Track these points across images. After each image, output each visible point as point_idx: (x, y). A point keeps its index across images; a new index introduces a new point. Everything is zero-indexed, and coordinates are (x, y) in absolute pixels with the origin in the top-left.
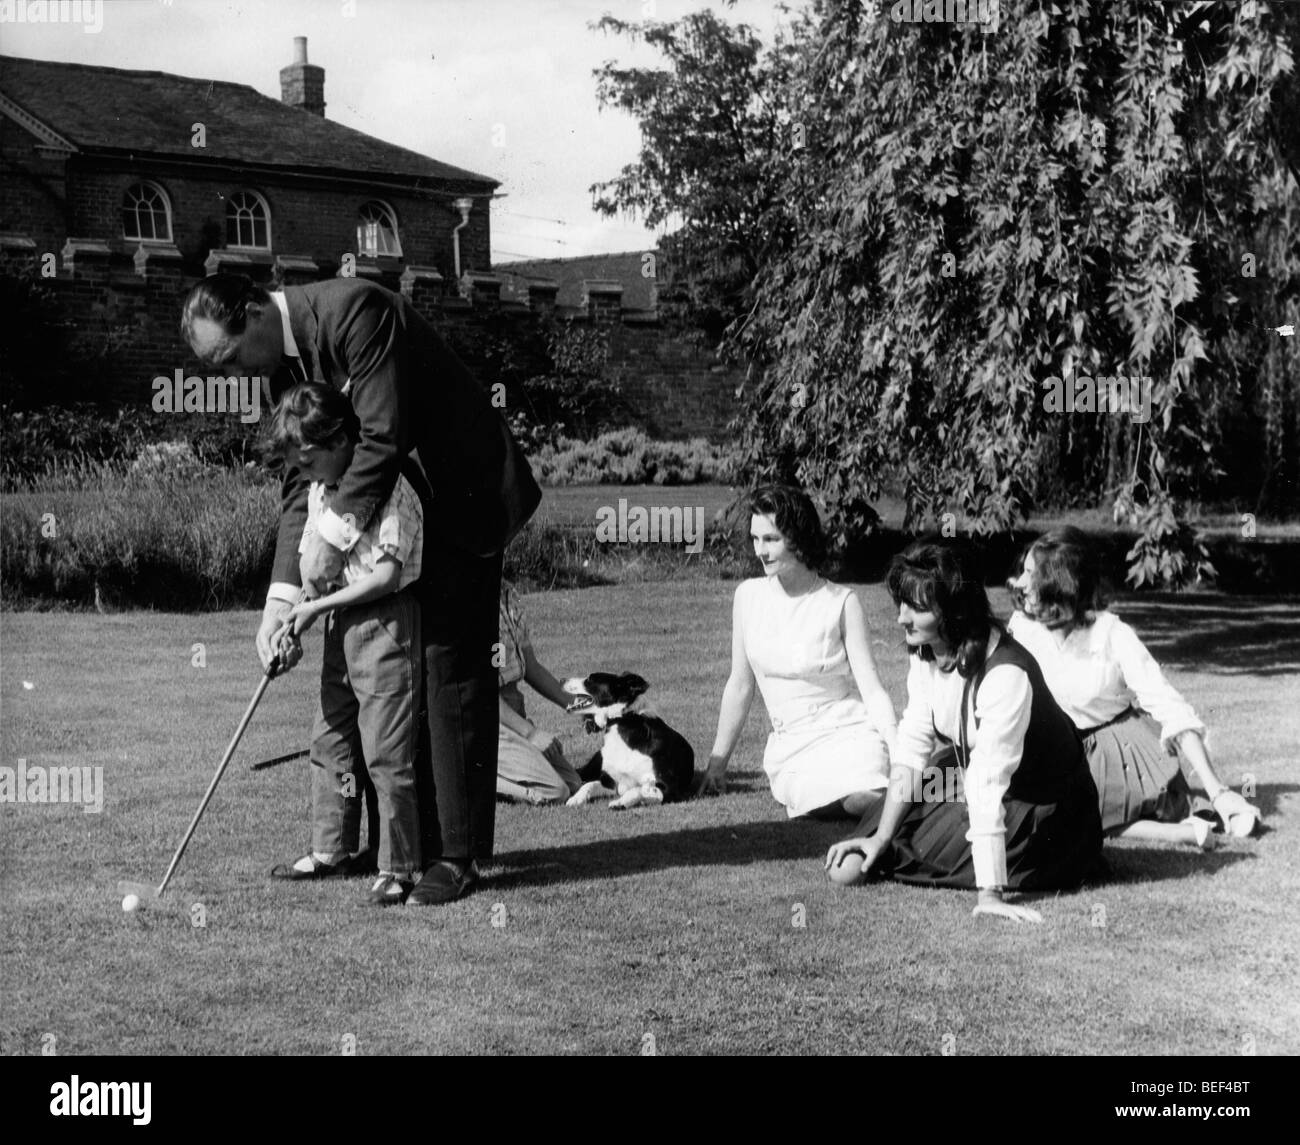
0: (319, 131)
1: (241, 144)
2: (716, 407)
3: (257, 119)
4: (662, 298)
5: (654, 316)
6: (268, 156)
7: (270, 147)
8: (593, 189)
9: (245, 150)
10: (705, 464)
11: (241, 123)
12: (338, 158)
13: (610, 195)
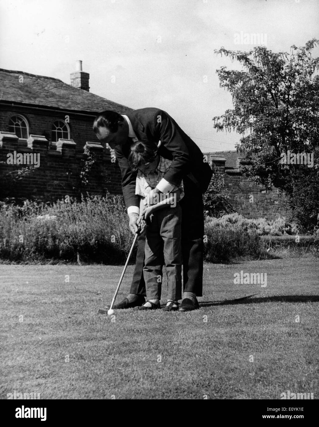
0: (89, 98)
1: (58, 101)
2: (264, 207)
3: (62, 92)
4: (242, 163)
5: (238, 171)
6: (69, 106)
7: (70, 103)
8: (214, 119)
9: (60, 104)
10: (265, 228)
11: (57, 94)
12: (98, 109)
13: (221, 121)
